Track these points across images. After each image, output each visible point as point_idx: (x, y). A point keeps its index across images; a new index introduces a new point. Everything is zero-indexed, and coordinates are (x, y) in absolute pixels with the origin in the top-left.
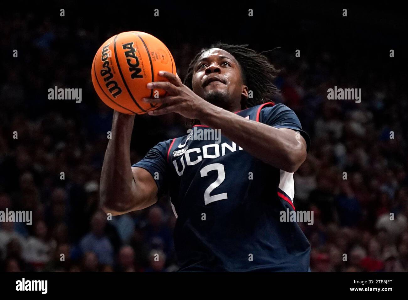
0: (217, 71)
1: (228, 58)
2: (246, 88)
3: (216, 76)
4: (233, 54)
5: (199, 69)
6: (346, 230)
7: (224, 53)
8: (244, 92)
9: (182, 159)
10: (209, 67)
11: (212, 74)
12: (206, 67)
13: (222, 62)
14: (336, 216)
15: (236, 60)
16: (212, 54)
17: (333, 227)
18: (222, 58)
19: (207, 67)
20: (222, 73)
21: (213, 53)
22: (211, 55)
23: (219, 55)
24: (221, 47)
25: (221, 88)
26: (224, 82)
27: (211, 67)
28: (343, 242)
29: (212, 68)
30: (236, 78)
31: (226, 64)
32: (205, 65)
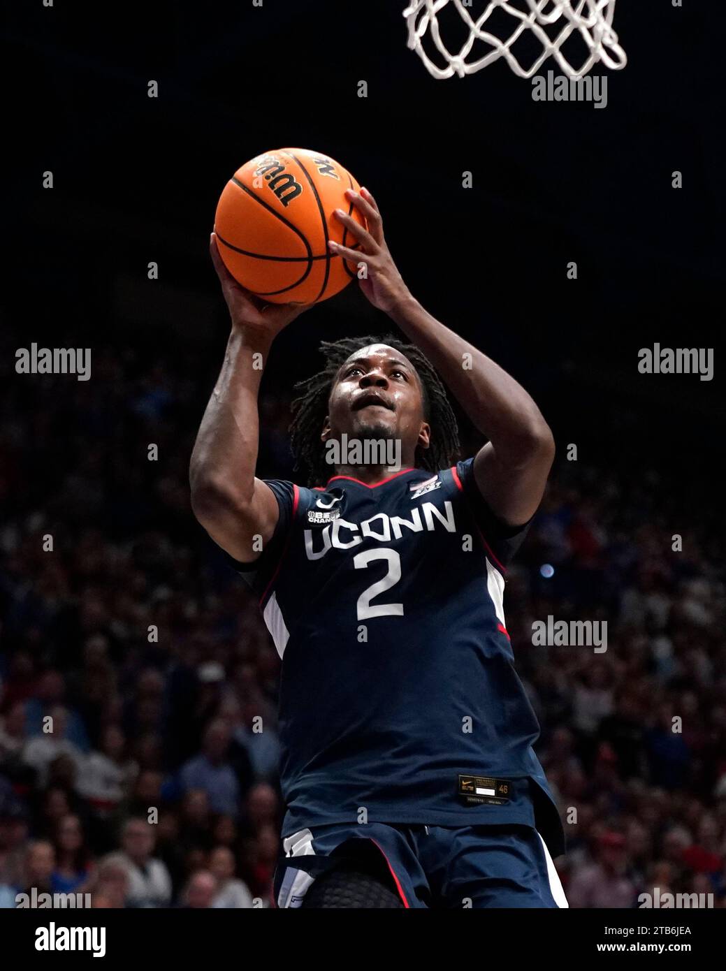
0: (382, 383)
1: (402, 365)
2: (426, 428)
3: (377, 392)
4: (412, 361)
5: (346, 376)
6: (658, 794)
7: (397, 356)
8: (423, 434)
9: (326, 530)
10: (367, 375)
11: (372, 388)
12: (360, 374)
13: (392, 370)
14: (644, 768)
15: (416, 372)
16: (376, 354)
17: (637, 786)
18: (394, 363)
19: (364, 374)
20: (389, 389)
21: (377, 352)
22: (374, 356)
23: (388, 356)
24: (391, 345)
25: (386, 419)
26: (391, 407)
27: (371, 376)
28: (651, 814)
29: (373, 377)
30: (412, 405)
31: (398, 375)
32: (360, 371)
